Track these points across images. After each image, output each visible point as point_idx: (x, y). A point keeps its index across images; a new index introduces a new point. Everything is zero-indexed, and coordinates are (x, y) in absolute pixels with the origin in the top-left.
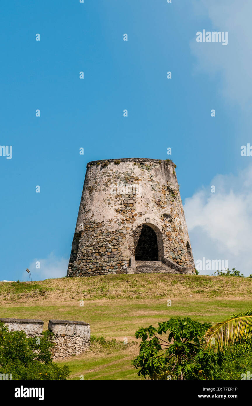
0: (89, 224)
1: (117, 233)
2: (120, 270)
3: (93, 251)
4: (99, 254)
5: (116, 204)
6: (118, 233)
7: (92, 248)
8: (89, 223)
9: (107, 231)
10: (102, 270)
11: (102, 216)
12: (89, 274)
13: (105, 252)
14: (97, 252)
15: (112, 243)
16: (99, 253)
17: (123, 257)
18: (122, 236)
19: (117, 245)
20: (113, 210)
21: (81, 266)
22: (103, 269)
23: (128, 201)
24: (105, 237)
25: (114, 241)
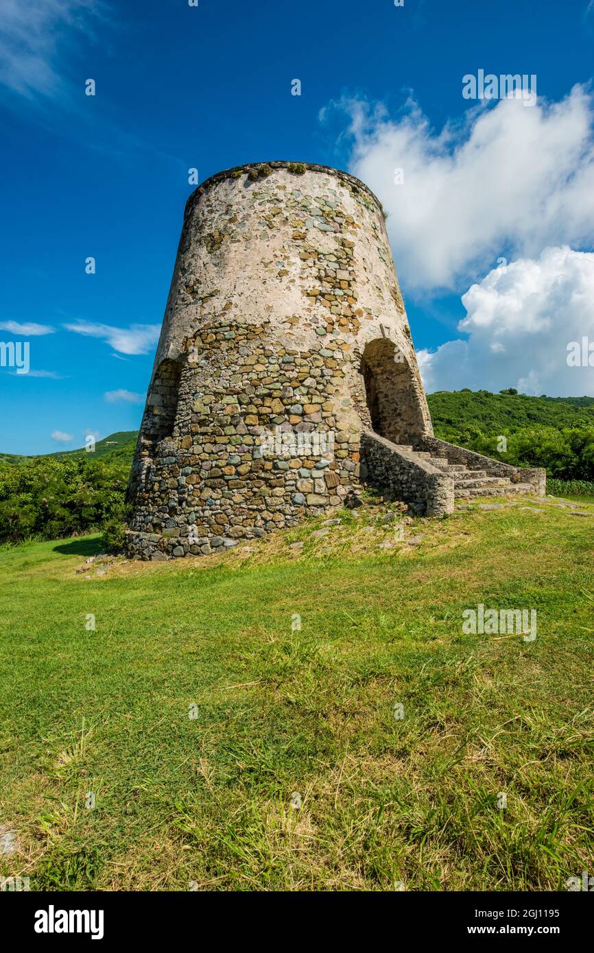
0: (214, 330)
1: (316, 359)
2: (338, 471)
3: (237, 408)
4: (259, 420)
5: (305, 276)
6: (318, 357)
7: (232, 399)
8: (217, 328)
9: (284, 351)
10: (276, 472)
11: (261, 307)
12: (227, 481)
13: (280, 414)
14: (252, 413)
15: (303, 386)
16: (259, 415)
17: (340, 430)
18: (331, 368)
19: (318, 393)
20: (296, 293)
21: (193, 454)
22: (280, 466)
23: (335, 272)
24: (277, 367)
25: (308, 382)
